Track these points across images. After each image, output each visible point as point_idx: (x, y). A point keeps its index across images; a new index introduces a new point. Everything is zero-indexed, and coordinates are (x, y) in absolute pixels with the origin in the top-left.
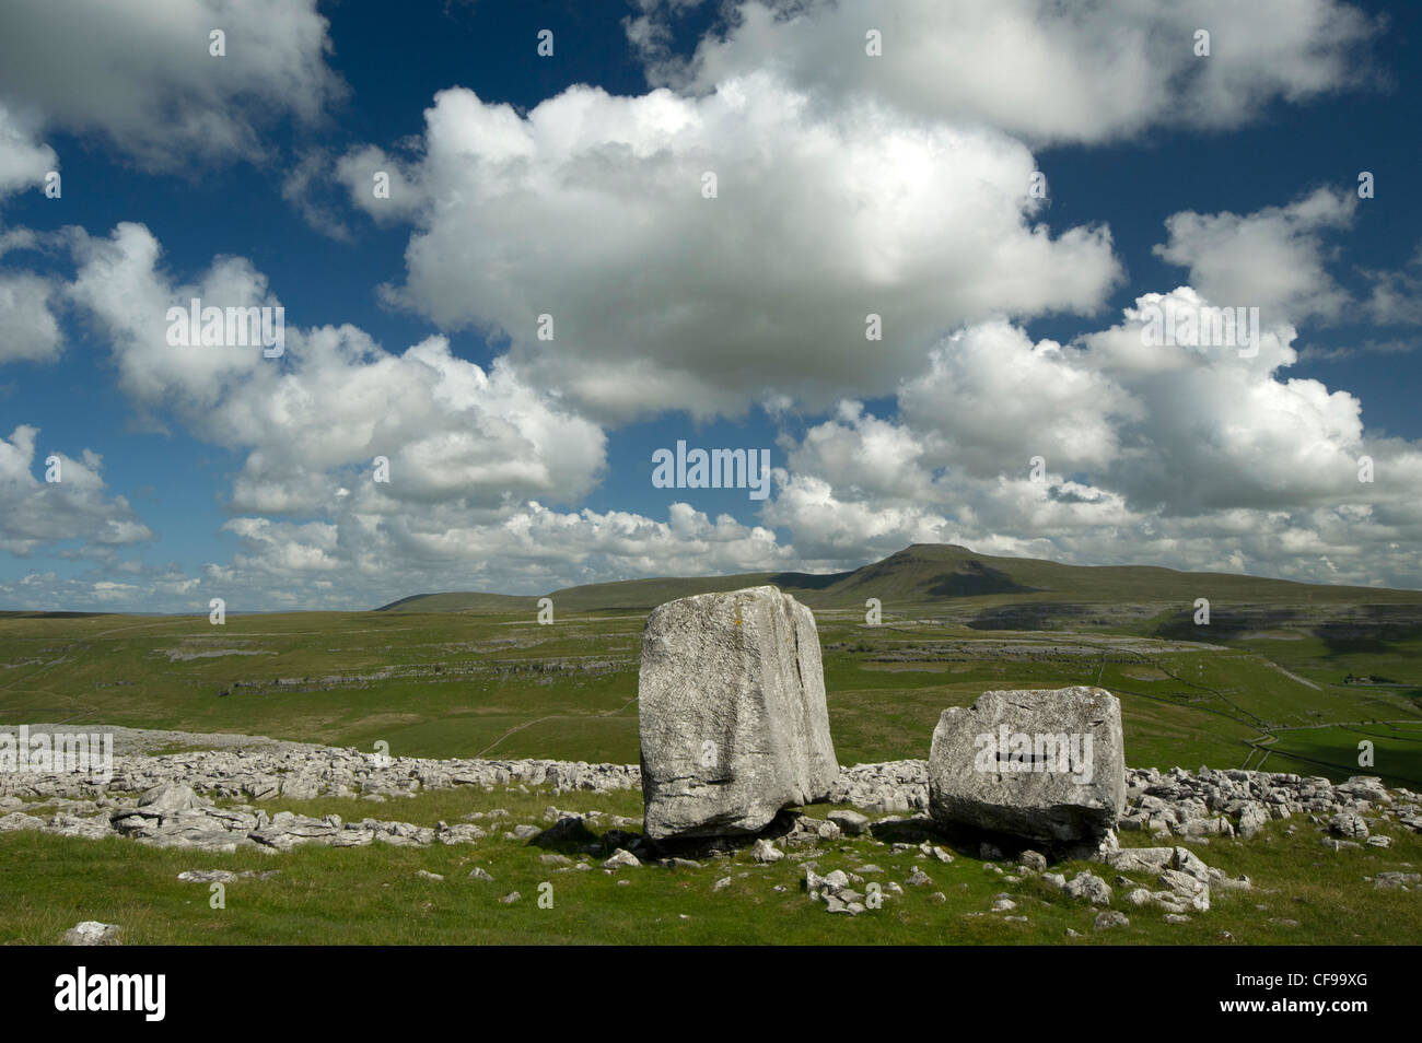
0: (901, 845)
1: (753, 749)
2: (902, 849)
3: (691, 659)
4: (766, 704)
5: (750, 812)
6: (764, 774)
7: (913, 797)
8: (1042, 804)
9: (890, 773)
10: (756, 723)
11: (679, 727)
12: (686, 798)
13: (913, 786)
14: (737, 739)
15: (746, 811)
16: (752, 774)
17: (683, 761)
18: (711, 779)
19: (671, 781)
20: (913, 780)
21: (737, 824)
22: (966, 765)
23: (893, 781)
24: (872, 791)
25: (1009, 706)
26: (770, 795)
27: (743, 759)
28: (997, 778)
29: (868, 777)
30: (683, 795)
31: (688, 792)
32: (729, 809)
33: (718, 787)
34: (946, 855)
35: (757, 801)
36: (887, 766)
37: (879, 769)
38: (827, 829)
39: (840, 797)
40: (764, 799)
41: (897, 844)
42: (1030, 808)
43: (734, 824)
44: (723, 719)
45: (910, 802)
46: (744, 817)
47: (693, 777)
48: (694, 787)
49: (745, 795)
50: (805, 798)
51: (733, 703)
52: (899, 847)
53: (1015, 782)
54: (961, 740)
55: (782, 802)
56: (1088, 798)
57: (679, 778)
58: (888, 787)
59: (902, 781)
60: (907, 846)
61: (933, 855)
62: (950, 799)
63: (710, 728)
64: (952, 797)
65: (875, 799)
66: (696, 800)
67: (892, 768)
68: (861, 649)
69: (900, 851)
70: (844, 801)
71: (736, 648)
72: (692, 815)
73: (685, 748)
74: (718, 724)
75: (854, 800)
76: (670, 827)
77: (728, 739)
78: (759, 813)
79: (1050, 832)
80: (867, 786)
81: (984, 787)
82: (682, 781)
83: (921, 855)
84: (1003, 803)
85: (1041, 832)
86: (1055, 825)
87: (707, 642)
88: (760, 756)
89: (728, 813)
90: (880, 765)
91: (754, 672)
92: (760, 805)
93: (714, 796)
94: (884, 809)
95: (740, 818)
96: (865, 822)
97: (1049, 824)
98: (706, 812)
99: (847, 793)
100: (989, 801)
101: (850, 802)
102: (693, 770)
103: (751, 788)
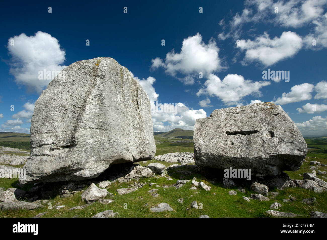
0: (182, 181)
1: (93, 125)
2: (182, 184)
3: (70, 82)
4: (105, 101)
5: (87, 165)
6: (100, 142)
7: (178, 159)
8: (263, 156)
9: (173, 155)
10: (96, 111)
11: (52, 115)
12: (46, 156)
13: (178, 157)
14: (83, 120)
15: (84, 165)
16: (91, 141)
17: (50, 134)
18: (64, 145)
19: (40, 146)
20: (178, 156)
21: (77, 174)
22: (212, 138)
23: (174, 156)
24: (169, 158)
25: (227, 113)
26: (104, 155)
27: (84, 132)
28: (230, 143)
29: (169, 156)
30: (44, 155)
31: (47, 152)
32: (70, 163)
33: (67, 150)
34: (207, 186)
35: (93, 159)
36: (172, 154)
37: (171, 154)
38: (146, 172)
39: (163, 160)
40: (99, 157)
41: (180, 181)
42: (256, 158)
43: (75, 174)
44: (78, 109)
45: (177, 160)
46: (82, 169)
47: (53, 143)
48: (53, 150)
49: (83, 155)
50: (133, 157)
51: (85, 100)
52: (181, 183)
53: (242, 145)
54: (208, 128)
55: (114, 159)
56: (293, 150)
57: (45, 144)
58: (173, 157)
59: (175, 156)
60: (185, 181)
61: (200, 187)
62: (207, 155)
63: (70, 115)
64: (208, 154)
65: (170, 160)
66: (50, 158)
67: (173, 154)
68: (169, 142)
69: (182, 185)
70: (164, 160)
71: (94, 75)
72: (45, 168)
73: (53, 126)
74: (74, 112)
75: (166, 160)
76: (31, 176)
77: (78, 120)
78: (94, 166)
79: (267, 171)
80: (168, 157)
81: (225, 148)
82: (46, 146)
83: (194, 188)
84: (238, 156)
85: (261, 171)
86: (270, 167)
87: (80, 74)
88: (98, 130)
89: (69, 167)
90: (171, 153)
91: (101, 86)
92: (95, 161)
93: (63, 155)
94: (172, 162)
95: (80, 170)
96: (164, 168)
97: (267, 166)
98: (55, 166)
99: (164, 159)
100: (230, 155)
101: (165, 160)
102: (54, 139)
103: (89, 150)
